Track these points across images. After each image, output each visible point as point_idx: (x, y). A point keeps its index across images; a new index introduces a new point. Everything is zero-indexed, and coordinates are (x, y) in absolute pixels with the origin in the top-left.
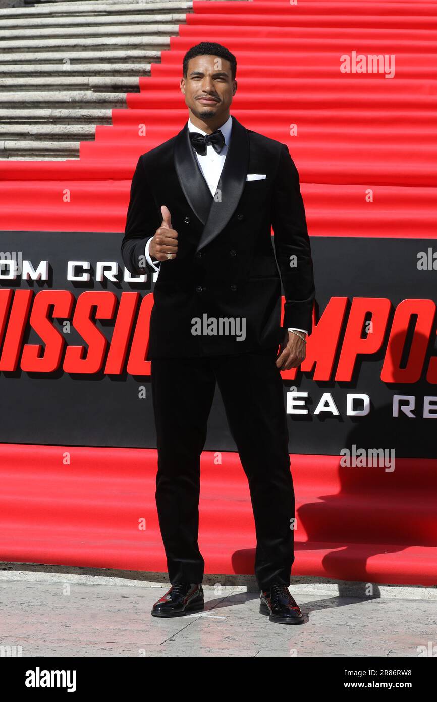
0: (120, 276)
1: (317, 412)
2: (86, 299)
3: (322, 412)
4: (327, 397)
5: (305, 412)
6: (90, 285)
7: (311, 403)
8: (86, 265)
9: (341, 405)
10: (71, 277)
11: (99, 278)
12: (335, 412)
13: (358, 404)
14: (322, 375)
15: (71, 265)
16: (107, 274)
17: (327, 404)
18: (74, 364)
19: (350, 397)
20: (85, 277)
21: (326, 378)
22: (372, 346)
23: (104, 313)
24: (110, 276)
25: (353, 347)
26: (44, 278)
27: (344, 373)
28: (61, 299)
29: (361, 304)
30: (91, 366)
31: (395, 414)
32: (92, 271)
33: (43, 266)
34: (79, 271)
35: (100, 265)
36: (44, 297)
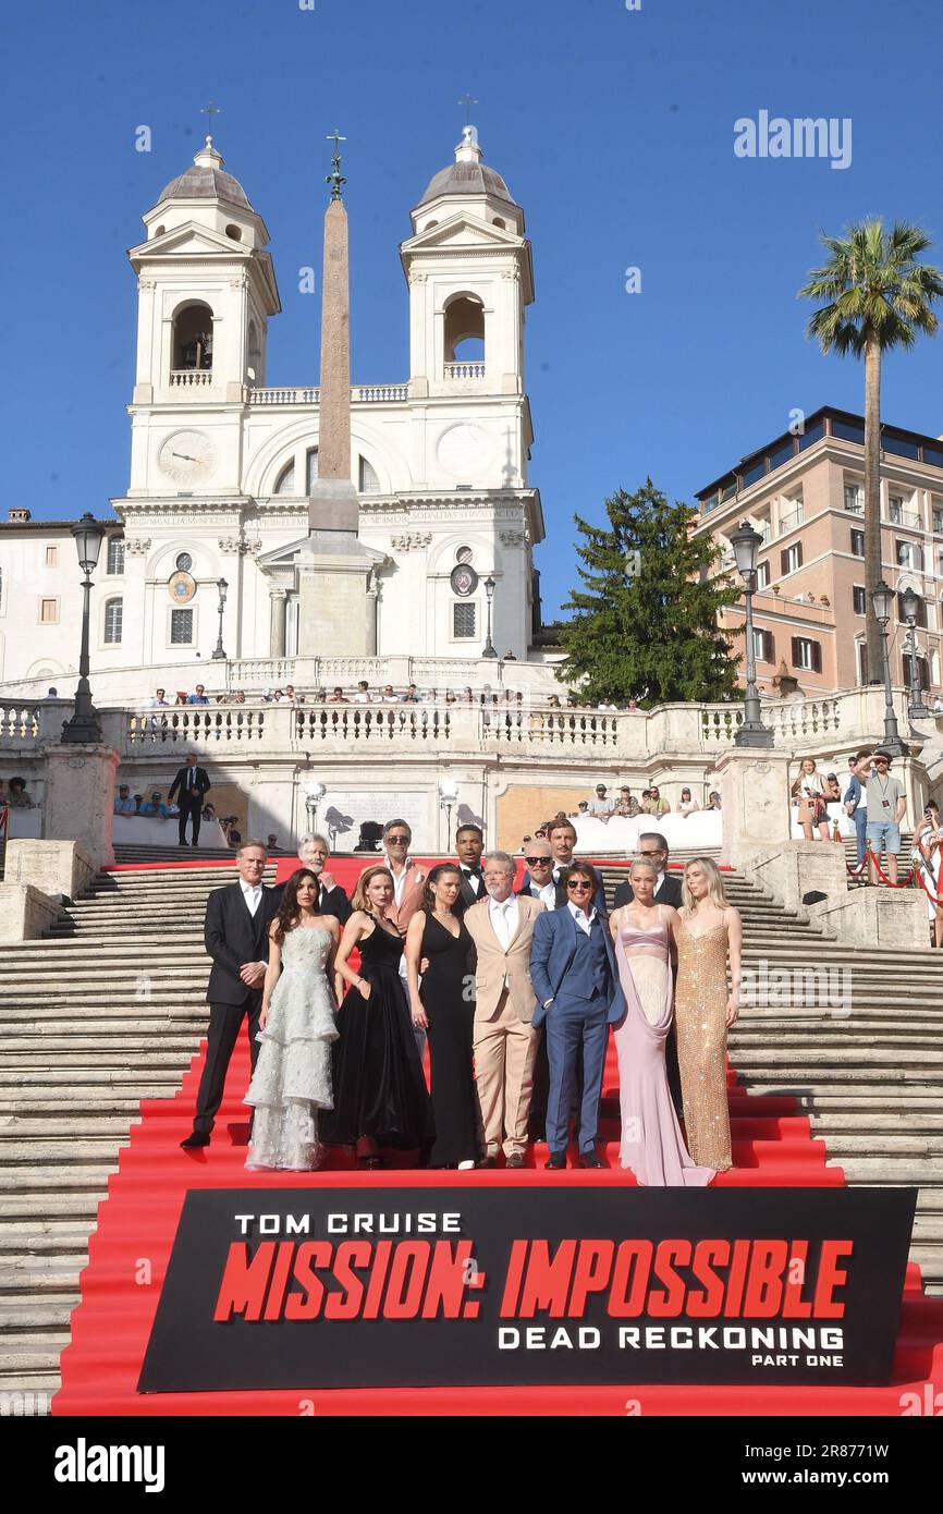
0: (375, 1226)
1: (554, 1346)
2: (346, 1249)
3: (558, 1346)
4: (562, 1331)
5: (543, 1346)
6: (350, 1235)
7: (548, 1337)
8: (344, 1217)
9: (574, 1339)
10: (331, 1229)
11: (357, 1230)
12: (570, 1346)
13: (589, 1338)
14: (556, 1312)
15: (331, 1217)
16: (363, 1224)
17: (562, 1338)
18: (334, 1311)
19: (583, 1331)
20: (344, 1229)
21: (561, 1314)
22: (599, 1283)
23: (362, 1262)
24: (367, 1227)
25: (585, 1284)
26: (307, 1231)
27: (577, 1310)
28: (322, 1250)
29: (589, 1247)
30: (350, 1311)
31: (622, 1345)
32: (350, 1223)
33: (306, 1220)
34: (338, 1223)
35: (357, 1217)
36: (307, 1249)
